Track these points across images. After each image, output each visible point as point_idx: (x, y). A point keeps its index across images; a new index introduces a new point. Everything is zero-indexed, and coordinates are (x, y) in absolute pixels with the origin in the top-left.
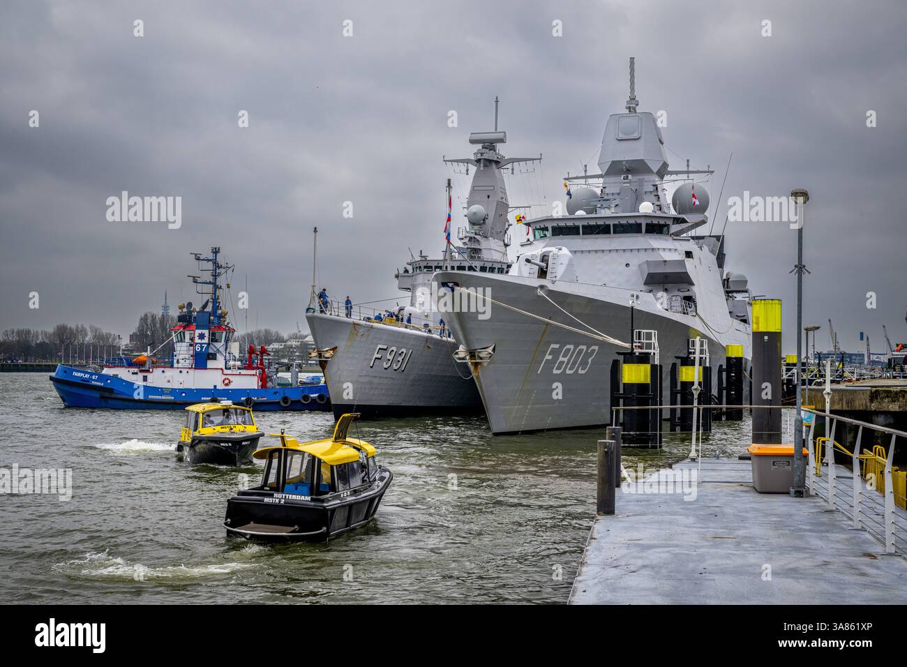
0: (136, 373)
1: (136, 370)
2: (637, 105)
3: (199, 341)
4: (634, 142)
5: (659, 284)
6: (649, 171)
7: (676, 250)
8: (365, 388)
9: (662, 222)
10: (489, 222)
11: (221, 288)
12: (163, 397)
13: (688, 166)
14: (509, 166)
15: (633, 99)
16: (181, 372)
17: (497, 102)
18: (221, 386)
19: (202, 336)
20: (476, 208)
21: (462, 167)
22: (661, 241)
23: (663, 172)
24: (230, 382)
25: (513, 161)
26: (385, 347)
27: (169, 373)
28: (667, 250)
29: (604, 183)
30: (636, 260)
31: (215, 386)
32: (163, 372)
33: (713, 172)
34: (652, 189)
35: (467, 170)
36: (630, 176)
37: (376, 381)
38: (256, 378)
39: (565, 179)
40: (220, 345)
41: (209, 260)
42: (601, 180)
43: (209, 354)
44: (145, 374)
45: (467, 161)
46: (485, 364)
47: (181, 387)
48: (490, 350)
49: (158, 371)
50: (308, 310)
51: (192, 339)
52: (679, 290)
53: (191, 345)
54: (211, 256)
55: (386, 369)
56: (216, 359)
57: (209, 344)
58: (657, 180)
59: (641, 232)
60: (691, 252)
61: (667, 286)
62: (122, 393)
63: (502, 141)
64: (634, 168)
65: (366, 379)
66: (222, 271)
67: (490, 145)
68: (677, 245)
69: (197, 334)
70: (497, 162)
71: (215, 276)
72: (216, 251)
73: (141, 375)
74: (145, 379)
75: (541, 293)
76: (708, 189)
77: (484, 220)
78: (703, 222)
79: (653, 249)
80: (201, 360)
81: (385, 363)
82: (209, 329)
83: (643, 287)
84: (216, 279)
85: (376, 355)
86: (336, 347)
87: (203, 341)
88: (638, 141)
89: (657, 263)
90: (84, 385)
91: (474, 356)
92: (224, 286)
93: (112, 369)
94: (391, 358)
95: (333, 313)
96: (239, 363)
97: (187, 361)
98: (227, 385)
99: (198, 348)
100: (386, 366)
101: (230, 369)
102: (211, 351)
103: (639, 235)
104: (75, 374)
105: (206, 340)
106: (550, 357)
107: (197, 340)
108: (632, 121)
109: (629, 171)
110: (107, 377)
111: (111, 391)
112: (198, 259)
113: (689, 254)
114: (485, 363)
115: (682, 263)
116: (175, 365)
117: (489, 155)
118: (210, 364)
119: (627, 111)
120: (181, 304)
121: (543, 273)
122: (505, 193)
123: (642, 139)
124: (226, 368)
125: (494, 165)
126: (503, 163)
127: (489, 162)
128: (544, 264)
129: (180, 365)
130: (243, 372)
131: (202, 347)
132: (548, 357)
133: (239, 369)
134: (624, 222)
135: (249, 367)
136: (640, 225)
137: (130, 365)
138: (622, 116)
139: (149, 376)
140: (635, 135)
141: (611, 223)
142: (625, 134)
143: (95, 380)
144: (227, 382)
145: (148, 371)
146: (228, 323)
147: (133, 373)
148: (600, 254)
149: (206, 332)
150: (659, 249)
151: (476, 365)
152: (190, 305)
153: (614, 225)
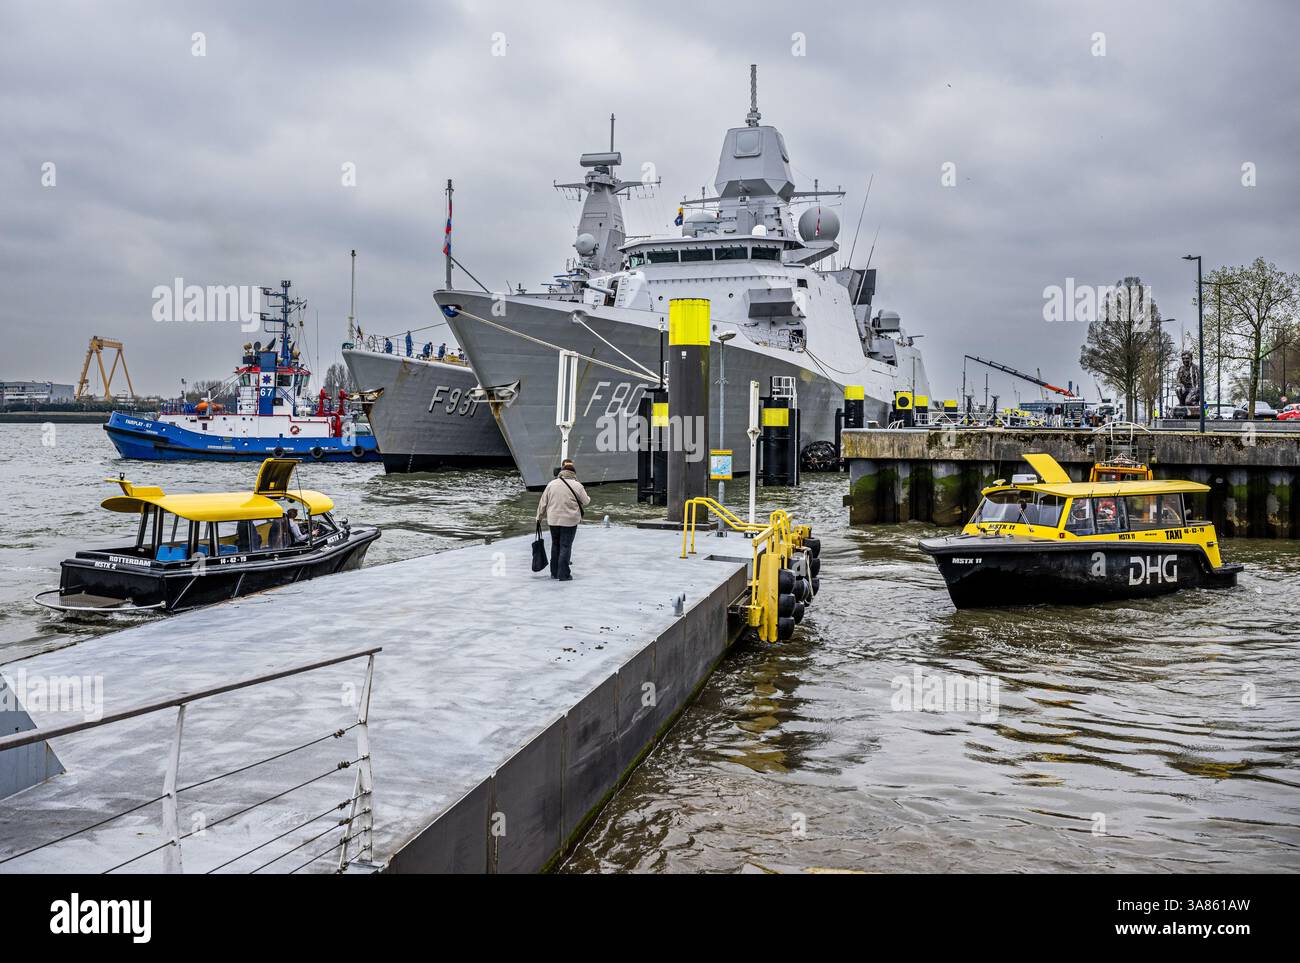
0: (195, 421)
1: (194, 417)
2: (759, 119)
3: (264, 385)
4: (754, 159)
5: (766, 316)
6: (770, 192)
7: (786, 278)
8: (424, 436)
9: (771, 246)
10: (601, 252)
11: (293, 326)
12: (224, 448)
13: (816, 186)
14: (625, 191)
15: (754, 111)
16: (244, 419)
17: (613, 120)
18: (288, 435)
19: (267, 379)
20: (587, 237)
21: (574, 192)
22: (768, 268)
23: (787, 193)
24: (298, 430)
25: (629, 185)
26: (447, 389)
27: (231, 420)
28: (775, 277)
29: (721, 206)
30: (741, 289)
31: (281, 435)
32: (224, 419)
33: (844, 193)
34: (773, 212)
35: (580, 196)
36: (748, 198)
37: (437, 427)
38: (327, 426)
39: (682, 203)
40: (289, 390)
41: (278, 295)
42: (717, 204)
43: (276, 399)
44: (205, 422)
45: (578, 186)
46: (508, 405)
47: (245, 436)
48: (512, 388)
49: (218, 419)
50: (344, 346)
51: (258, 382)
52: (788, 323)
53: (256, 389)
54: (281, 291)
55: (449, 414)
56: (282, 405)
57: (275, 388)
58: (780, 203)
59: (747, 258)
60: (805, 281)
61: (775, 319)
62: (177, 443)
63: (616, 162)
64: (754, 189)
65: (426, 425)
66: (293, 307)
67: (604, 166)
68: (789, 272)
69: (261, 377)
70: (611, 187)
71: (286, 312)
72: (286, 285)
73: (200, 423)
74: (205, 427)
75: (576, 319)
76: (838, 212)
77: (594, 250)
78: (832, 250)
79: (759, 277)
80: (266, 406)
81: (447, 408)
82: (276, 371)
83: (749, 321)
84: (286, 316)
85: (435, 398)
86: (383, 389)
87: (269, 385)
88: (758, 159)
89: (760, 292)
90: (139, 435)
91: (493, 395)
92: (297, 324)
93: (168, 416)
94: (455, 401)
95: (377, 349)
96: (308, 409)
97: (253, 407)
98: (295, 433)
99: (263, 393)
100: (448, 409)
101: (298, 415)
102: (278, 396)
103: (744, 260)
104: (128, 422)
105: (272, 384)
106: (599, 397)
107: (262, 384)
108: (752, 136)
109: (747, 192)
110: (163, 425)
111: (165, 440)
112: (267, 294)
113: (802, 283)
114: (508, 403)
115: (788, 292)
116: (239, 412)
117: (602, 178)
118: (277, 410)
119: (747, 125)
120: (247, 344)
121: (610, 301)
122: (621, 222)
123: (763, 156)
124: (295, 415)
125: (607, 190)
126: (617, 187)
127: (600, 187)
128: (612, 291)
129: (243, 412)
130: (313, 419)
131: (267, 392)
132: (596, 397)
133: (311, 415)
134: (727, 246)
135: (321, 414)
136: (745, 249)
137: (190, 411)
138: (742, 130)
139: (210, 424)
140: (755, 152)
141: (713, 247)
142: (744, 151)
143: (149, 429)
144: (295, 430)
145: (208, 418)
146: (302, 365)
147: (192, 421)
148: (700, 283)
149: (272, 375)
150: (766, 277)
151: (497, 405)
152: (258, 345)
153: (716, 250)
